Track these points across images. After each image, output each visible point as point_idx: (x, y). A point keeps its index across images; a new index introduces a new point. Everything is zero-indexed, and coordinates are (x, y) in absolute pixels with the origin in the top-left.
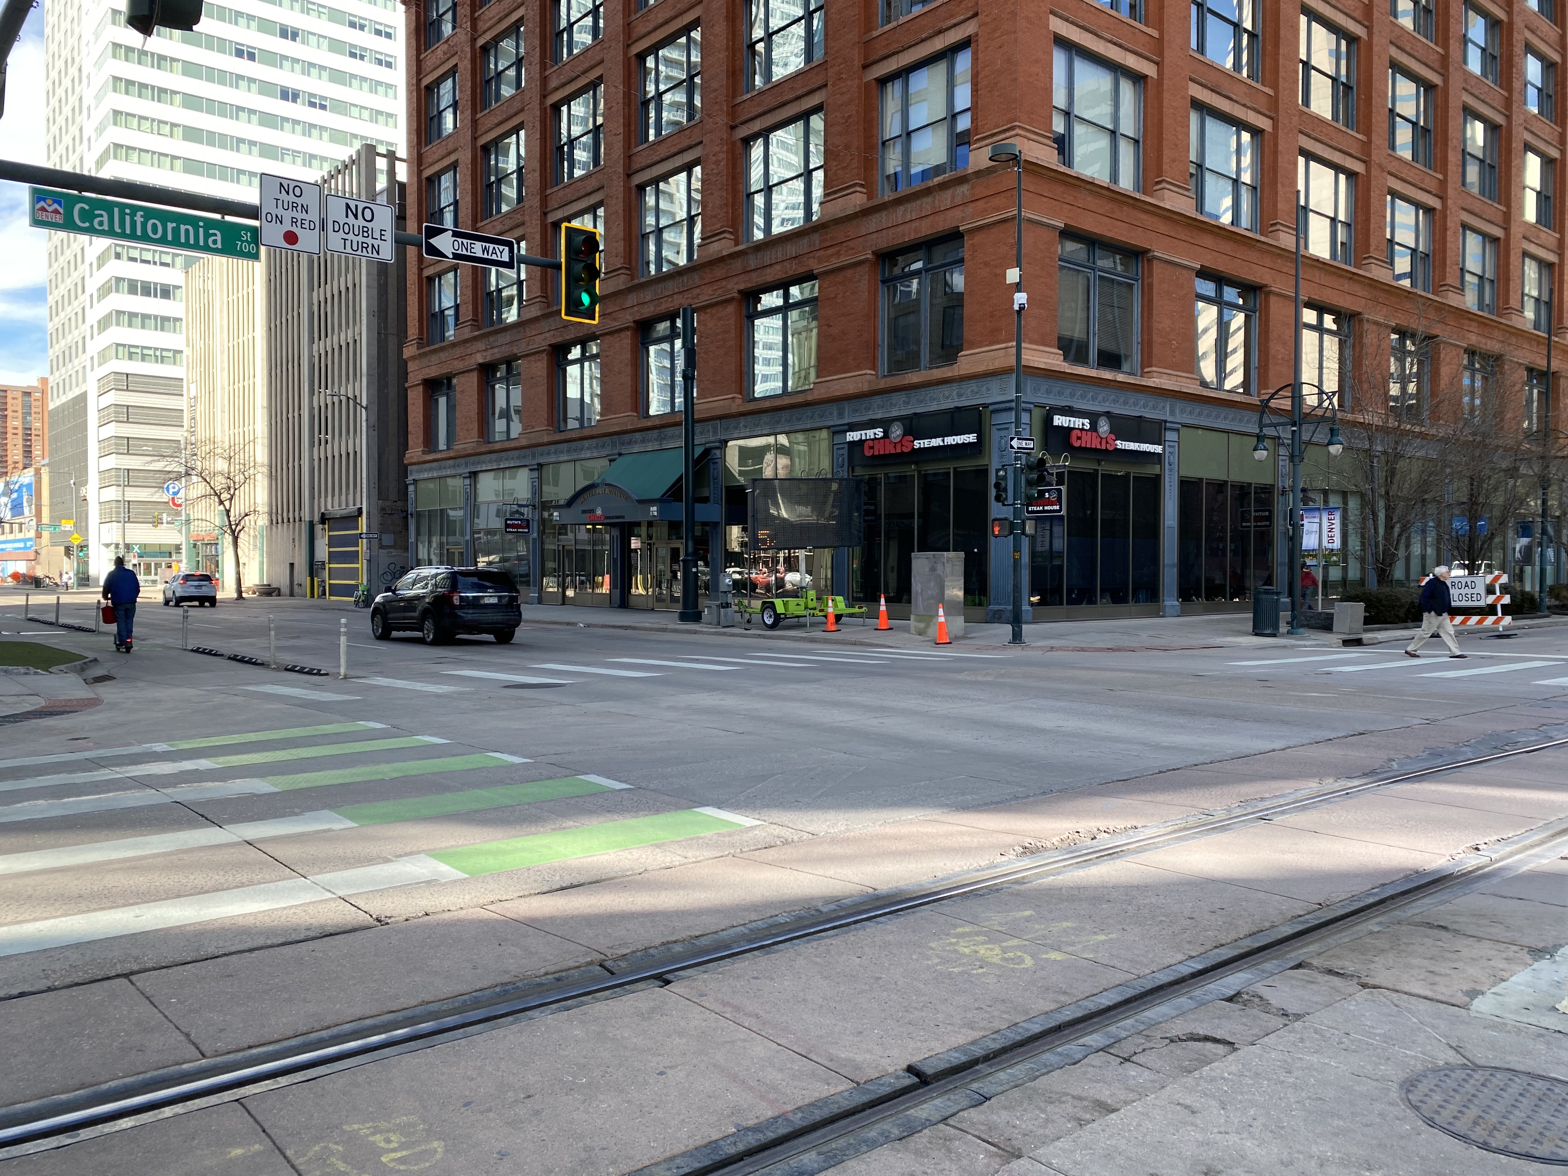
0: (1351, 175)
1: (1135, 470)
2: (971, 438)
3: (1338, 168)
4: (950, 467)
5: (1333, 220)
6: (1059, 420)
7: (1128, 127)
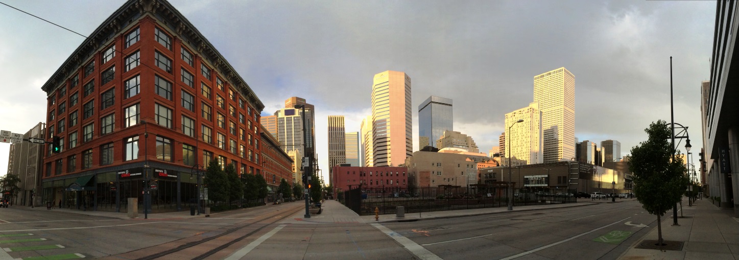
0: (211, 129)
1: (172, 181)
2: (140, 174)
3: (209, 128)
4: (137, 179)
5: (208, 136)
6: (156, 171)
7: (170, 117)
